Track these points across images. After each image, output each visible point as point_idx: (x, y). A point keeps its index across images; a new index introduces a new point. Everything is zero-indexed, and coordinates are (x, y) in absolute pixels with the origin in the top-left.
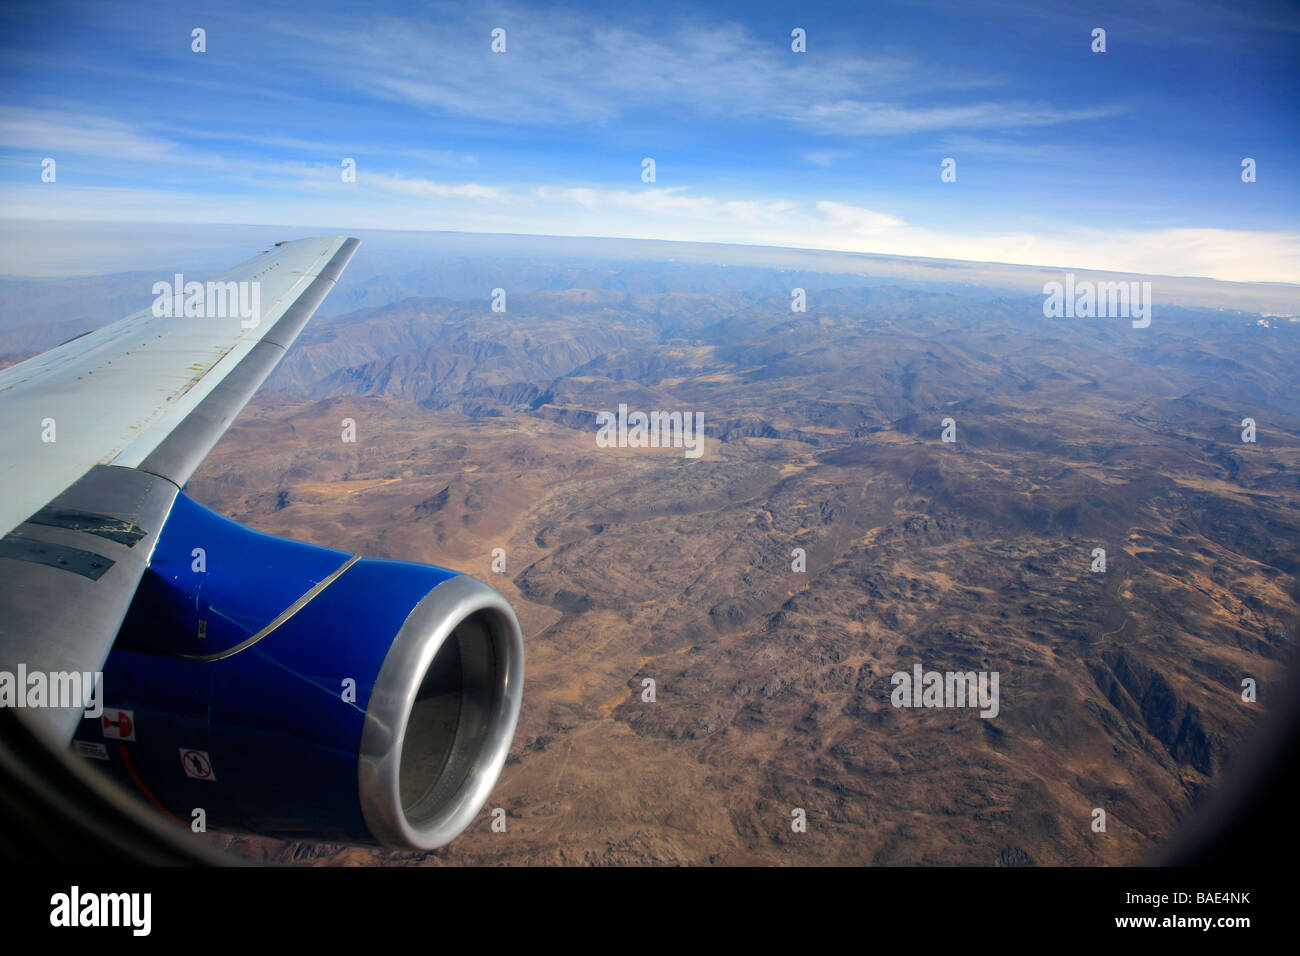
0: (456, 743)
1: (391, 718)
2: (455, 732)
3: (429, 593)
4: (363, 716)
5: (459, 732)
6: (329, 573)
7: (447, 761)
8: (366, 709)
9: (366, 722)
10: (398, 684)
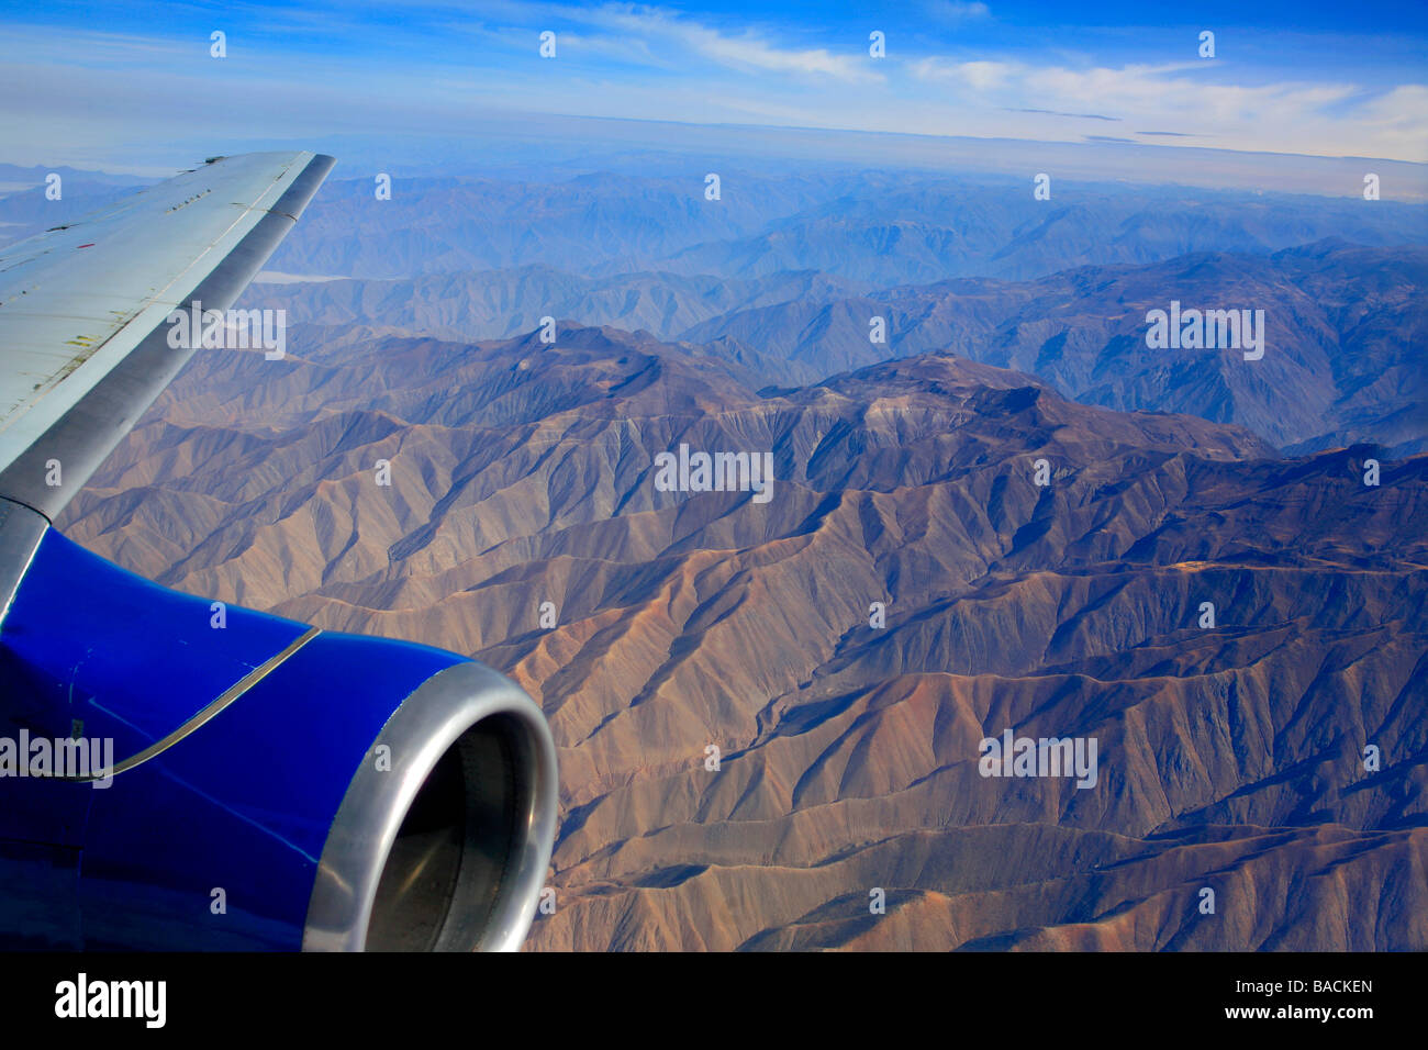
0: (451, 912)
1: (355, 873)
2: (451, 896)
3: (420, 687)
4: (313, 868)
5: (456, 896)
6: (273, 653)
7: (436, 940)
8: (318, 857)
9: (318, 878)
10: (369, 822)
